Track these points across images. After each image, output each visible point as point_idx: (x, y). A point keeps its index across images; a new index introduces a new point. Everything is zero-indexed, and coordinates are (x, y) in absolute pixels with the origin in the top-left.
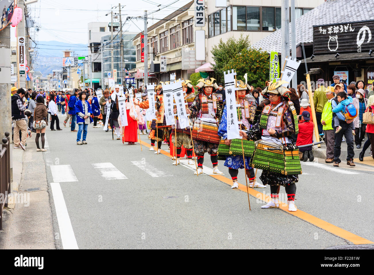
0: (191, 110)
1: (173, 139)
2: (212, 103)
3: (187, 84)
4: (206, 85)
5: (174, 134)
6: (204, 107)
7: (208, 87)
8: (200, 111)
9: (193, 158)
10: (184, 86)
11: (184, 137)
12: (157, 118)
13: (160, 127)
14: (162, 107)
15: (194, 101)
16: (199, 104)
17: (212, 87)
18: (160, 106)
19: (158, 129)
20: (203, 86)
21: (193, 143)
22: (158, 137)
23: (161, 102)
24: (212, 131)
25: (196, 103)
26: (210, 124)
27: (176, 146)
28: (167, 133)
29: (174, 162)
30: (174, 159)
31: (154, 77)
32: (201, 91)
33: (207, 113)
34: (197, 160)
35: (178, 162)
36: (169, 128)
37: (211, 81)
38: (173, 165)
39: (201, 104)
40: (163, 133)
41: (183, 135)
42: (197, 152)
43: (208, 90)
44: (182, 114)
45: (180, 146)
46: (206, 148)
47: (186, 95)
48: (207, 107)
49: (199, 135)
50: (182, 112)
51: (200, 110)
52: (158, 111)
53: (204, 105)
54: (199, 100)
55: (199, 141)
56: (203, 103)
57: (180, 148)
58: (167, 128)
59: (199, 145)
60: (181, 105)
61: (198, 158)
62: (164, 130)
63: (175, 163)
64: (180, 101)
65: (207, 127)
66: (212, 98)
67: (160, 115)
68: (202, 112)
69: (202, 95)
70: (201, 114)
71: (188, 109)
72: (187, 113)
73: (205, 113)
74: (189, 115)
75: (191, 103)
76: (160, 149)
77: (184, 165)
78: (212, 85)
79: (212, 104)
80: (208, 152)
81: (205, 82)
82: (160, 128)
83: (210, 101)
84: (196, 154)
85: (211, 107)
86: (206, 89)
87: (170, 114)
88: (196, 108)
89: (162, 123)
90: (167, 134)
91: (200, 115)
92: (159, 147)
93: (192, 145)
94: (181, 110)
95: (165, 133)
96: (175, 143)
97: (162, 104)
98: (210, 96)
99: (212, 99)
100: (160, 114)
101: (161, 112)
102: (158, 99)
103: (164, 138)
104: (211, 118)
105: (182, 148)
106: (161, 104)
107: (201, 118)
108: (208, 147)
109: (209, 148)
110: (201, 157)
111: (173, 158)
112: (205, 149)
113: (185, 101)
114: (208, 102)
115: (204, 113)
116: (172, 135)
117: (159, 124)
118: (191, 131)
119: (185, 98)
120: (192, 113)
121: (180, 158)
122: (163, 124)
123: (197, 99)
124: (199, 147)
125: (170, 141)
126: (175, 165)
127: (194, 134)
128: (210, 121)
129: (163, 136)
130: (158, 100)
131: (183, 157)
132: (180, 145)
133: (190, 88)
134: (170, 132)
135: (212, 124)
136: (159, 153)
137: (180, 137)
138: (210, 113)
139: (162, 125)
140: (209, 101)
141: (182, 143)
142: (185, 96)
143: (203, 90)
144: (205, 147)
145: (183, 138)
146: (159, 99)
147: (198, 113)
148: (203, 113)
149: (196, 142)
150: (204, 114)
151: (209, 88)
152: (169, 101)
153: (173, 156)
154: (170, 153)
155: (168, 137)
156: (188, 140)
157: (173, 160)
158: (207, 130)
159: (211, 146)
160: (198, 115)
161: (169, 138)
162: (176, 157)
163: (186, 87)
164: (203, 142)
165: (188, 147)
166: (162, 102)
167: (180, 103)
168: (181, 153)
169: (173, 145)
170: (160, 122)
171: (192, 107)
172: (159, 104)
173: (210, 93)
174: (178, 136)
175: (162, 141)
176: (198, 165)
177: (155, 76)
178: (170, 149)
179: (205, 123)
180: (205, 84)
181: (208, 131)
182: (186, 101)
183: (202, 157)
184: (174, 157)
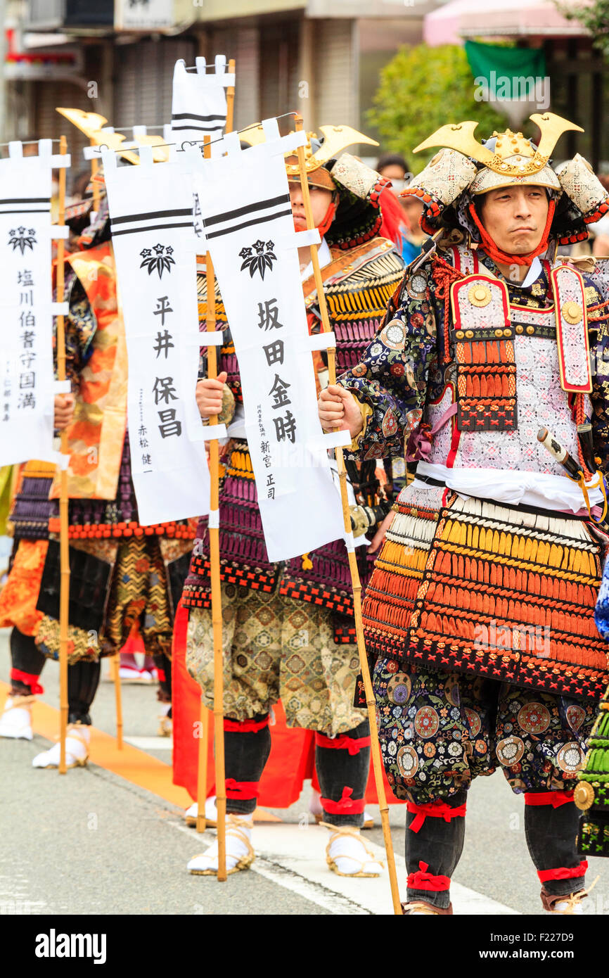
0: (365, 399)
1: (199, 643)
2: (550, 333)
3: (330, 165)
4: (490, 181)
5: (205, 604)
6: (476, 372)
7: (506, 193)
8: (446, 405)
9: (370, 813)
10: (305, 184)
11: (288, 625)
12: (66, 450)
13: (90, 529)
14: (113, 352)
15: (390, 317)
16: (438, 348)
17: (549, 194)
18: (91, 349)
19: (72, 550)
20: (466, 192)
21: (376, 690)
22: (73, 621)
23: (99, 312)
24: (549, 589)
25: (410, 335)
26: (529, 519)
27: (222, 707)
28: (147, 584)
29: (207, 847)
30: (202, 824)
31: (59, 73)
32: (455, 232)
33: (506, 422)
34: (401, 838)
35: (235, 850)
36: (165, 545)
37: (536, 142)
38: (196, 873)
39: (452, 344)
40: (115, 583)
41: (280, 612)
42: (409, 765)
43: (512, 223)
44: (286, 428)
45: (257, 707)
46: (492, 730)
47: (324, 256)
48: (504, 370)
49: (431, 621)
50: (281, 412)
51: (439, 398)
52: (79, 387)
53: (481, 353)
54: (440, 307)
55: (424, 673)
56: (473, 340)
57: (255, 728)
58: (152, 540)
59: (427, 709)
60: (275, 353)
61: (411, 816)
62: (119, 560)
63: (207, 860)
64: (269, 315)
65: (504, 545)
66: (549, 294)
67: (89, 431)
68: (456, 417)
69: (466, 262)
70: (449, 428)
71: (336, 387)
72: (329, 428)
73: (488, 427)
74: (343, 439)
75: (361, 333)
76: (87, 722)
77: (286, 882)
78: (547, 178)
79: (547, 344)
80: (510, 773)
81: (482, 154)
82: (88, 539)
83: (531, 316)
84: (399, 788)
85: (543, 376)
86: (498, 212)
87: (170, 425)
88: (411, 380)
89: (104, 503)
90: (146, 593)
91: (445, 441)
92: (78, 708)
93: (364, 705)
94: (280, 392)
95: (129, 591)
96: (208, 683)
97: (110, 331)
98: (536, 269)
99: (547, 298)
100: (94, 417)
101: (99, 402)
102: (78, 284)
103: (125, 631)
104: (542, 468)
105: (272, 723)
106: (100, 327)
107: (450, 465)
108: (509, 727)
109: (517, 732)
110: (435, 812)
111: (193, 812)
112: (480, 746)
113: (312, 314)
114: (514, 330)
115: (473, 428)
116: (189, 609)
117: (83, 509)
118: (356, 583)
119: (309, 285)
120: (374, 425)
121: (261, 812)
122: (112, 511)
123: (419, 299)
124: (426, 720)
125: (171, 658)
126: (214, 872)
127: (384, 607)
128: (530, 492)
129: (110, 615)
130: (78, 294)
131: (286, 805)
132: (256, 698)
133: (360, 202)
134: (175, 577)
135: (542, 522)
136: (78, 765)
137: (255, 628)
138: (528, 426)
139: (103, 519)
140: (522, 317)
141: (274, 686)
142: (309, 271)
143: (470, 221)
144: (476, 721)
145: (286, 637)
146: (87, 286)
147: (426, 420)
148: (465, 423)
149: (399, 684)
150: (481, 429)
151: (524, 205)
152: (163, 309)
153: (195, 799)
154: (169, 761)
155: (157, 621)
156: (327, 663)
157: (193, 826)
158: (496, 577)
159: (534, 720)
160: (426, 445)
161: (167, 635)
162: (223, 804)
163: (320, 190)
164: (462, 680)
165: (328, 719)
166: (115, 312)
167: (272, 336)
168: (271, 770)
169: (197, 695)
170: (84, 493)
171: (370, 376)
172: (88, 331)
173: (533, 244)
174: (240, 622)
175: (103, 654)
176: (411, 881)
177: (69, 60)
178: (170, 725)
179: (489, 511)
180: (480, 166)
181: (513, 580)
182: (324, 316)
183: (447, 812)
184: (201, 808)
